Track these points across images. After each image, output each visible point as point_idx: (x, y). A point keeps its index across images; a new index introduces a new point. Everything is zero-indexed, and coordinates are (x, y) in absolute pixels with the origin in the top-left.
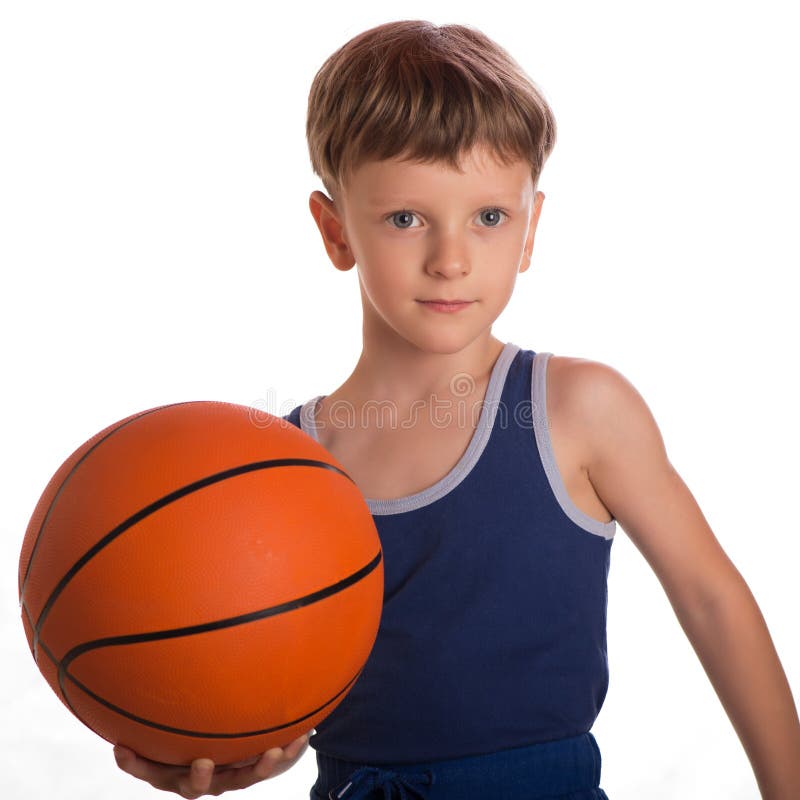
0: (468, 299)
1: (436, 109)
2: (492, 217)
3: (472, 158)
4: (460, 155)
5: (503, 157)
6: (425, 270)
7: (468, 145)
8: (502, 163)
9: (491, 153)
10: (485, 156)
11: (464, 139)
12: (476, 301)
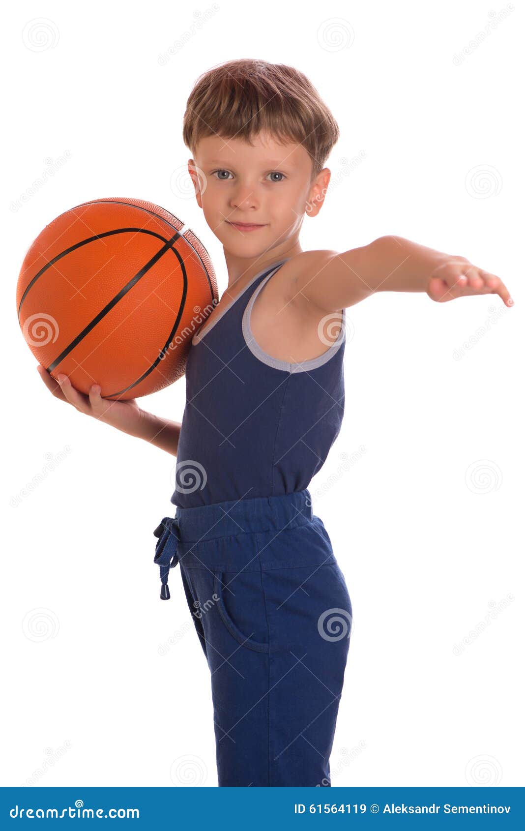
0: (261, 223)
1: (235, 106)
2: (277, 176)
3: (260, 138)
4: (252, 135)
5: (280, 139)
6: (229, 204)
7: (257, 130)
8: (279, 142)
9: (272, 136)
10: (268, 136)
11: (253, 125)
12: (267, 225)
